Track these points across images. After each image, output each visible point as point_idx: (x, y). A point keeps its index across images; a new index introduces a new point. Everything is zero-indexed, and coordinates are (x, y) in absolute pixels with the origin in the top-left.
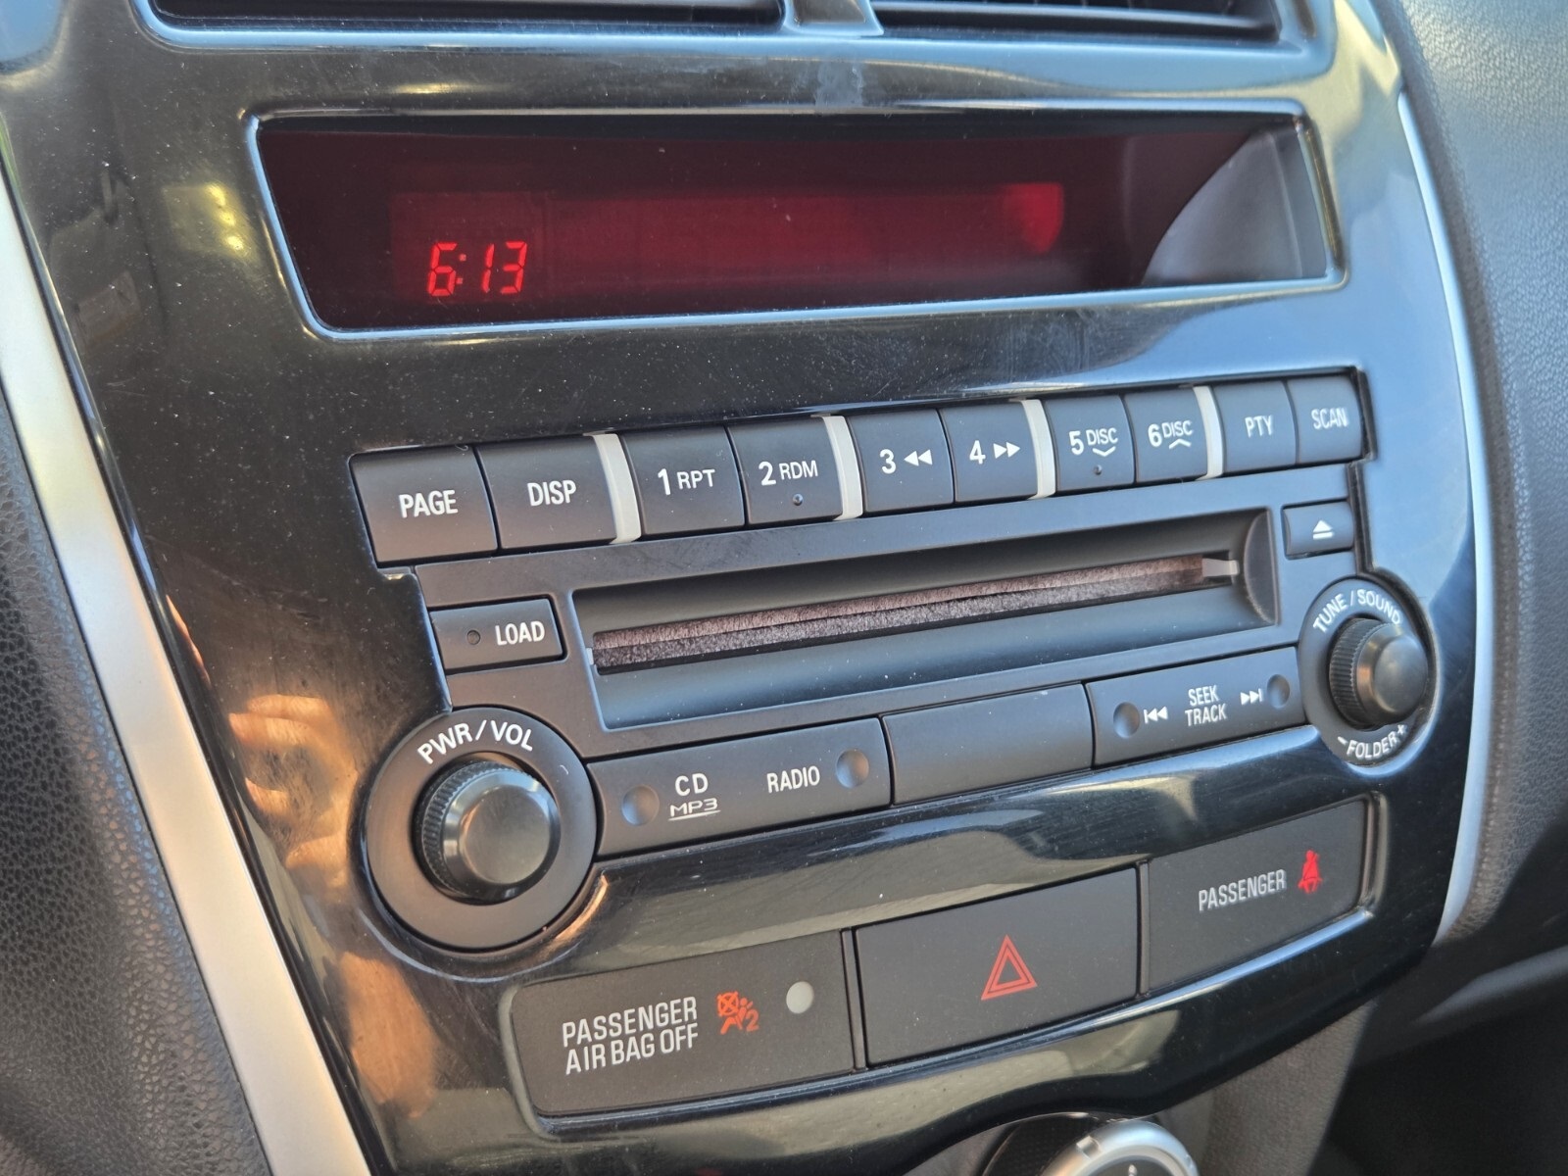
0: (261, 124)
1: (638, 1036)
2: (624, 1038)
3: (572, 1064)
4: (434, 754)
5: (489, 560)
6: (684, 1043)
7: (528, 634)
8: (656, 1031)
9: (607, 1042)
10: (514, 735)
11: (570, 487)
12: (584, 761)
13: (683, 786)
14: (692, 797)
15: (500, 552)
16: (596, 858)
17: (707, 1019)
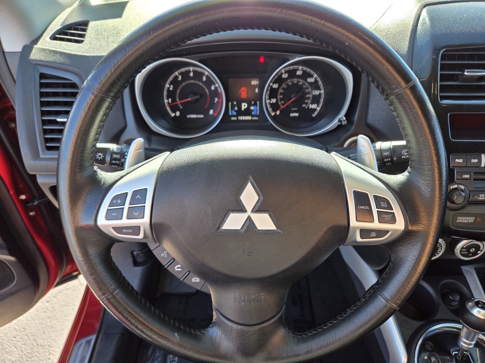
0: (450, 114)
1: (466, 220)
2: (465, 220)
3: (458, 221)
4: (452, 188)
5: (464, 168)
6: (471, 222)
7: (467, 176)
8: (469, 220)
9: (462, 220)
10: (462, 187)
11: (477, 160)
12: (469, 191)
13: (481, 196)
14: (482, 197)
15: (466, 167)
16: (468, 201)
17: (475, 220)
